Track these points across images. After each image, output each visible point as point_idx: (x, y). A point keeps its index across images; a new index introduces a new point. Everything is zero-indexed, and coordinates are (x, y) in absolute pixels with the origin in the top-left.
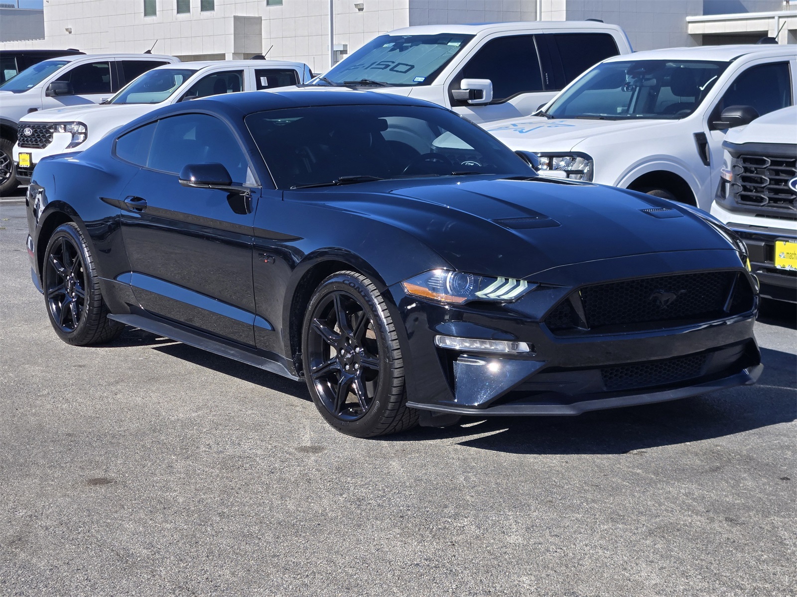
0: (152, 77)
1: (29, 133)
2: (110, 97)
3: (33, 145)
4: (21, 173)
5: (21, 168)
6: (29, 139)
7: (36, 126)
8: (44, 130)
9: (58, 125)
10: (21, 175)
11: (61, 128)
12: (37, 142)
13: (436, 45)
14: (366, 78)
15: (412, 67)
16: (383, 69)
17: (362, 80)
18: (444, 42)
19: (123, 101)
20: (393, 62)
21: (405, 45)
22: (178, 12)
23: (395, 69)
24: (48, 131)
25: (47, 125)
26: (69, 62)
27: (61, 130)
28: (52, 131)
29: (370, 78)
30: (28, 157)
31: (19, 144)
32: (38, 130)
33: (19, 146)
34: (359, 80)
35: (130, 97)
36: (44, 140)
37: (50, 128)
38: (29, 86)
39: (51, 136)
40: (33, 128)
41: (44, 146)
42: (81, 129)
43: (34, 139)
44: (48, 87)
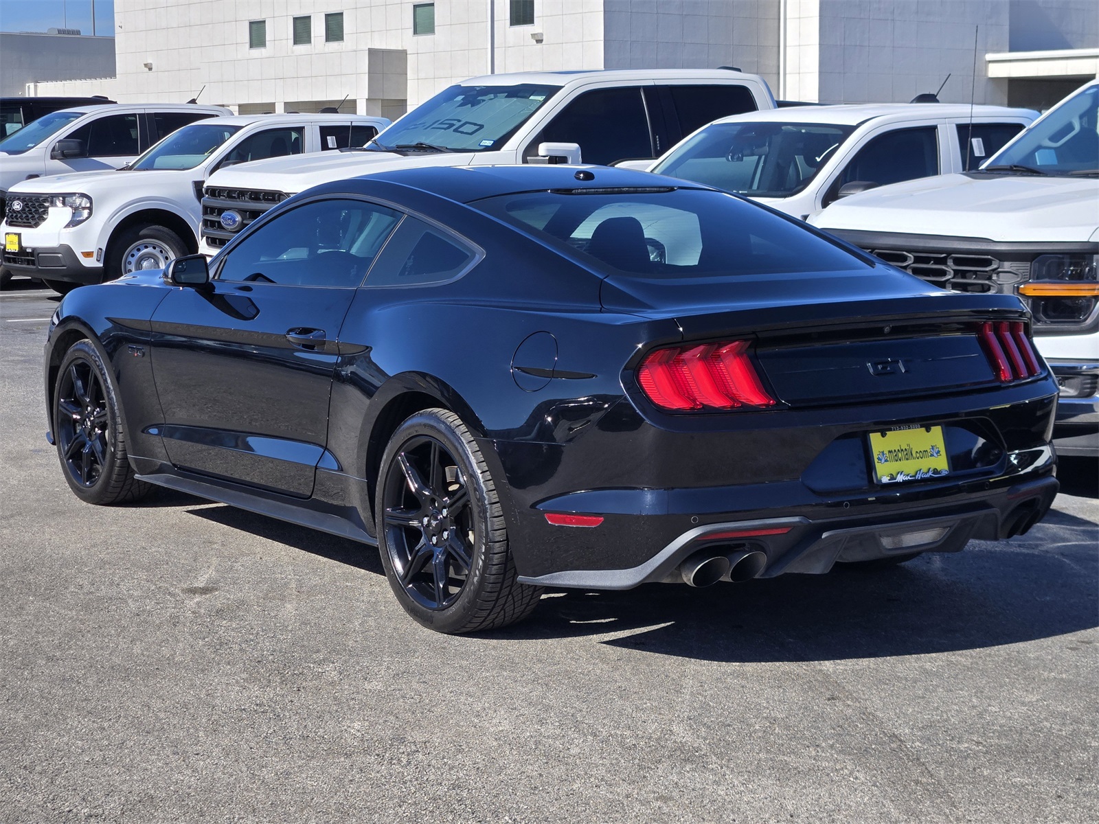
0: (184, 135)
1: (18, 207)
2: (132, 160)
3: (24, 222)
4: (9, 260)
5: (9, 253)
6: (19, 215)
7: (27, 198)
8: (37, 204)
9: (54, 197)
10: (10, 262)
11: (59, 200)
12: (28, 220)
13: (515, 99)
14: (422, 142)
15: (481, 127)
16: (445, 129)
17: (417, 144)
18: (526, 95)
19: (149, 166)
20: (459, 121)
21: (479, 98)
22: (295, 43)
23: (460, 130)
24: (41, 205)
25: (41, 197)
26: (83, 114)
27: (59, 204)
28: (46, 204)
29: (427, 141)
30: (16, 238)
31: (6, 221)
32: (30, 204)
33: (7, 224)
34: (414, 143)
35: (159, 161)
36: (36, 216)
37: (45, 200)
38: (29, 145)
39: (46, 212)
40: (23, 201)
41: (36, 225)
42: (85, 203)
43: (24, 215)
44: (54, 147)
